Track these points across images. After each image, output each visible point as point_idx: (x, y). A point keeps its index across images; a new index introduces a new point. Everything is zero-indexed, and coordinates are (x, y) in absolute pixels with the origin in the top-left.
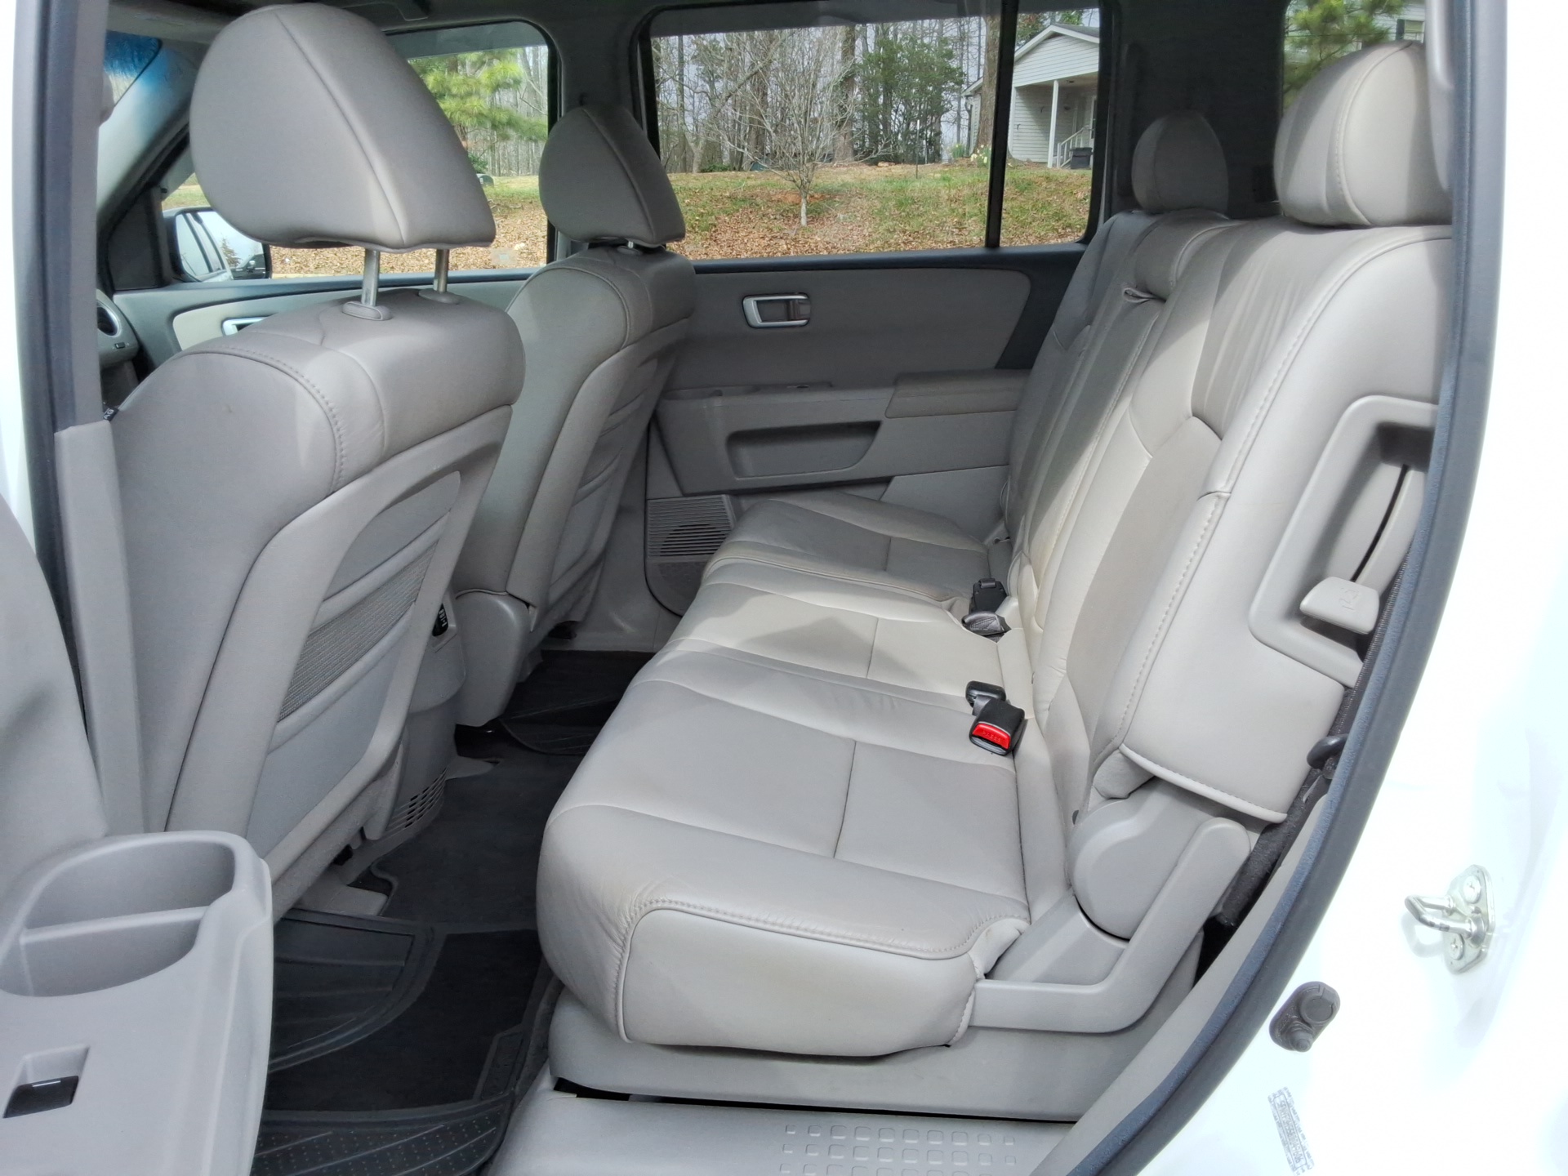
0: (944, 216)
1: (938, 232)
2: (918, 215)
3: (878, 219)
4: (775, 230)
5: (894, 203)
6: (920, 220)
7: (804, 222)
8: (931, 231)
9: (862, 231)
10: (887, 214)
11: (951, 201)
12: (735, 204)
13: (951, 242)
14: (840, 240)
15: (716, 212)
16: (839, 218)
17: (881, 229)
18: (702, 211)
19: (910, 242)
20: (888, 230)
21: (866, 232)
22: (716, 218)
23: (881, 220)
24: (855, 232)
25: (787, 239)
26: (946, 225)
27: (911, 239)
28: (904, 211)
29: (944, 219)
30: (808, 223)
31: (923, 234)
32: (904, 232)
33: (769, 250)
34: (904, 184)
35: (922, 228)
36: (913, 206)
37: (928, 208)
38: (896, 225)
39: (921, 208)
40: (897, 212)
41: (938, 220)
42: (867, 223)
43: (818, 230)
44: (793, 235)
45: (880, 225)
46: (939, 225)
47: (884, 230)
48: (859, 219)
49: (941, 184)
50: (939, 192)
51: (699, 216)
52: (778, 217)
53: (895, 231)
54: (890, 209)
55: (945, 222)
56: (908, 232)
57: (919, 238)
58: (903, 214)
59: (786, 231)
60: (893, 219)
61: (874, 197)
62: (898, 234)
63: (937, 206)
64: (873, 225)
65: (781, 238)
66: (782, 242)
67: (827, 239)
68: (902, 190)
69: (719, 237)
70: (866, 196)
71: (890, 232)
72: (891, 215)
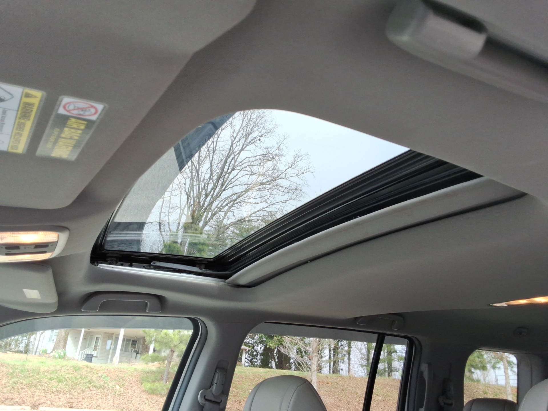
0: (41, 378)
1: (38, 385)
2: (29, 377)
3: (10, 377)
5: (19, 370)
6: (30, 379)
8: (35, 384)
11: (45, 372)
13: (43, 390)
17: (11, 382)
19: (24, 388)
20: (15, 383)
23: (11, 377)
26: (42, 382)
27: (25, 387)
28: (23, 374)
29: (41, 379)
31: (31, 385)
32: (22, 384)
34: (24, 363)
35: (31, 382)
36: (27, 373)
37: (34, 374)
38: (18, 380)
39: (31, 374)
40: (19, 374)
41: (38, 380)
45: (10, 380)
46: (39, 382)
47: (12, 382)
49: (42, 364)
50: (40, 368)
53: (18, 383)
54: (17, 373)
56: (24, 384)
57: (29, 387)
58: (22, 376)
60: (17, 378)
61: (9, 367)
62: (19, 384)
63: (38, 373)
64: (7, 380)
68: (23, 365)
70: (6, 366)
72: (17, 376)
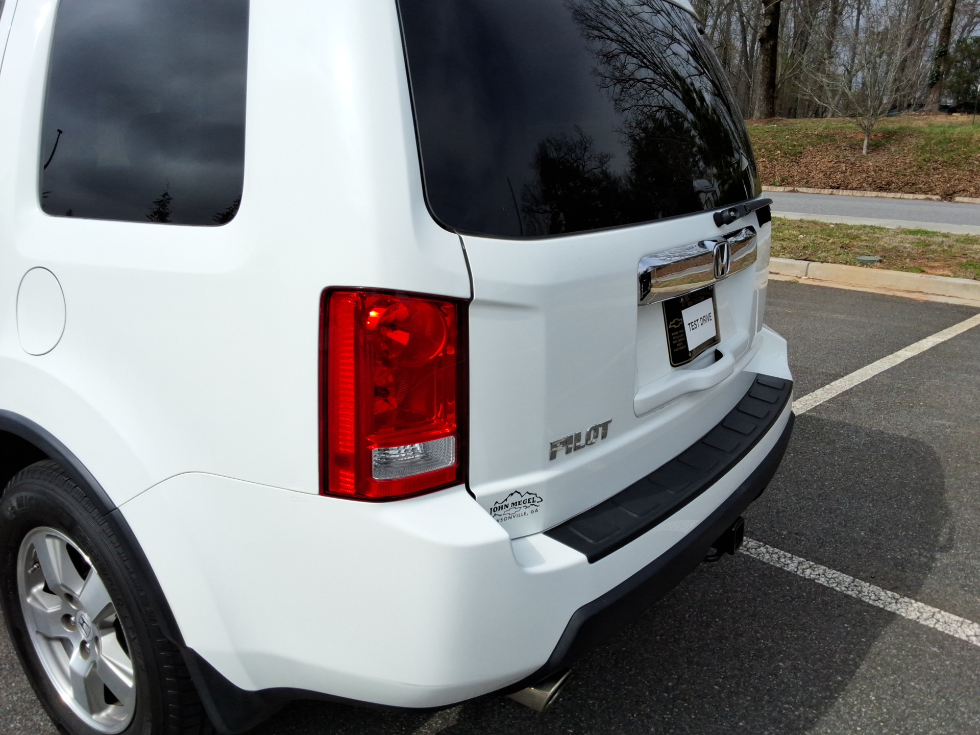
4: (841, 157)
7: (864, 152)
9: (905, 160)
10: (928, 149)
12: (819, 139)
14: (887, 165)
15: (804, 144)
16: (891, 151)
18: (795, 143)
21: (908, 161)
22: (804, 149)
24: (900, 161)
25: (847, 163)
30: (868, 153)
33: (832, 170)
42: (911, 154)
43: (872, 158)
44: (853, 160)
48: (906, 151)
51: (792, 147)
52: (847, 148)
55: (971, 156)
59: (849, 158)
65: (844, 162)
66: (844, 165)
67: (877, 164)
69: (801, 160)
71: (926, 161)
